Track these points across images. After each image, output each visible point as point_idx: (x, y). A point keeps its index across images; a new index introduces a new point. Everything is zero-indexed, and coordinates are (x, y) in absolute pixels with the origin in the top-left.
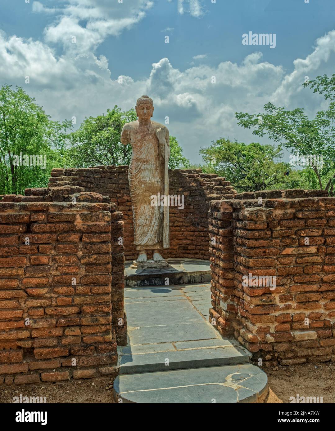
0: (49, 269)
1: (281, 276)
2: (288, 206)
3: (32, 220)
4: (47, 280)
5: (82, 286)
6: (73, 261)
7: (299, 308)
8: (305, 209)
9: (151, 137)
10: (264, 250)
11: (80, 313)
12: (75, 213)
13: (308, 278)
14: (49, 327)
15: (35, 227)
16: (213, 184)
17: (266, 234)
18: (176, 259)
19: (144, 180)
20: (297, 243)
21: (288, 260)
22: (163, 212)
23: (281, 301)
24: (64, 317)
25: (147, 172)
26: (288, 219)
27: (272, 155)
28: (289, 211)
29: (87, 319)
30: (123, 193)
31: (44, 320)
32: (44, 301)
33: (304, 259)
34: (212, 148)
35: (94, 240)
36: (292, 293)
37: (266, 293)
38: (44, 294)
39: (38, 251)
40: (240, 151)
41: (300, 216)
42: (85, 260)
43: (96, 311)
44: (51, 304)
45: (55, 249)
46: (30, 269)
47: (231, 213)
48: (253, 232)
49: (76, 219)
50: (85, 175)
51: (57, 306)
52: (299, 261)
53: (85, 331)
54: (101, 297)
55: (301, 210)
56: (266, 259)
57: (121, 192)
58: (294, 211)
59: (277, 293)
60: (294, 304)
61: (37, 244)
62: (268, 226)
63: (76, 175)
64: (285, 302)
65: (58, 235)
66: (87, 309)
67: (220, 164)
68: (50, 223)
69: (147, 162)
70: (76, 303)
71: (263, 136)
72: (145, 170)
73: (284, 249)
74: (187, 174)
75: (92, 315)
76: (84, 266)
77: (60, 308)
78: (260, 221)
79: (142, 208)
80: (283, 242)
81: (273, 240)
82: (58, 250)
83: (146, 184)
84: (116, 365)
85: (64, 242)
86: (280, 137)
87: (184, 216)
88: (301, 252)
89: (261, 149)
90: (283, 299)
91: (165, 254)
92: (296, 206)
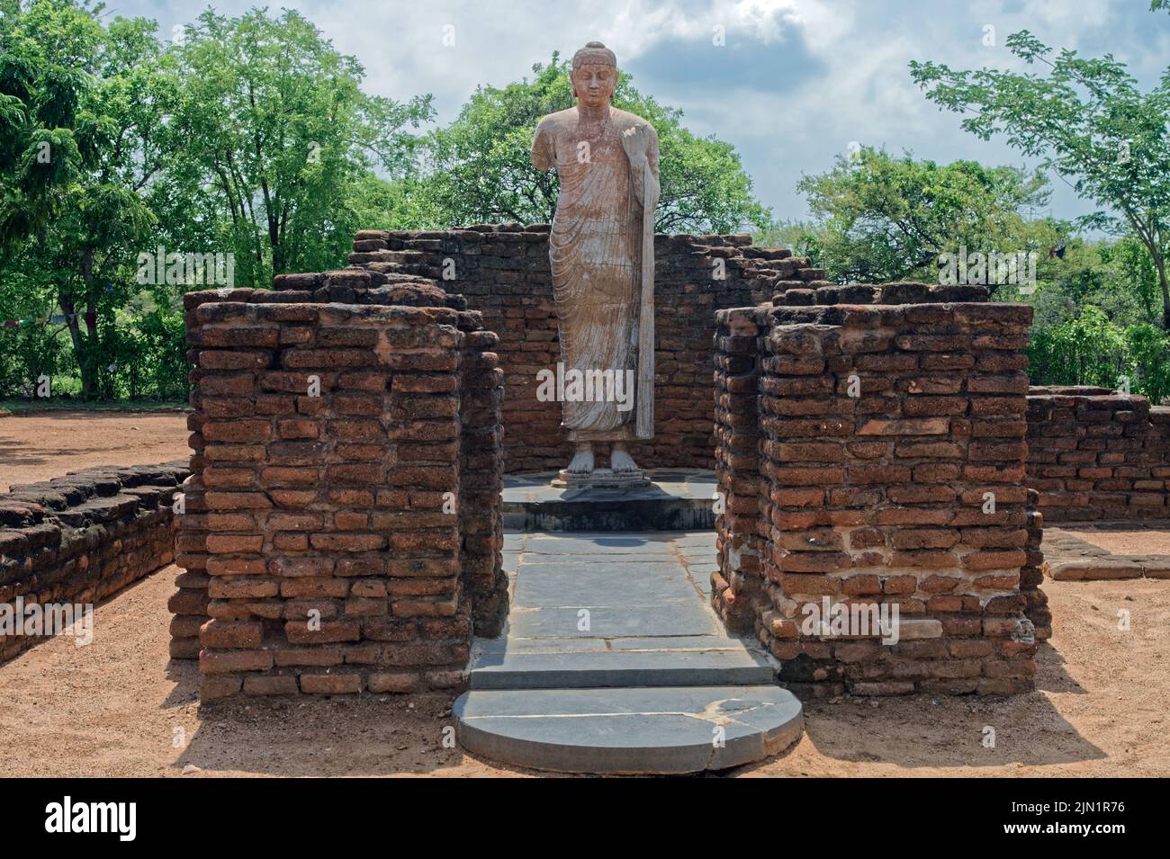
0: (320, 448)
1: (856, 486)
2: (878, 323)
3: (283, 341)
4: (314, 473)
5: (389, 490)
6: (371, 434)
7: (901, 565)
8: (921, 329)
9: (608, 151)
10: (816, 422)
11: (385, 549)
12: (376, 327)
13: (923, 494)
14: (319, 576)
15: (289, 357)
16: (774, 274)
17: (822, 386)
18: (676, 470)
19: (588, 261)
20: (899, 411)
21: (875, 449)
22: (638, 344)
23: (855, 545)
24: (351, 555)
25: (597, 241)
26: (876, 353)
27: (1017, 198)
28: (880, 333)
29: (400, 562)
30: (540, 296)
31: (307, 560)
32: (307, 519)
33: (914, 447)
34: (836, 174)
35: (418, 389)
36: (884, 528)
37: (821, 526)
38: (308, 504)
39: (297, 410)
40: (917, 186)
41: (907, 346)
42: (398, 432)
43: (421, 546)
44: (323, 527)
45: (332, 407)
46: (279, 448)
47: (754, 338)
48: (790, 381)
49: (377, 340)
50: (438, 248)
51: (337, 531)
52: (901, 452)
53: (396, 589)
54: (433, 515)
55: (910, 332)
56: (819, 445)
57: (534, 292)
58: (891, 333)
59: (846, 525)
60: (887, 554)
61: (294, 393)
62: (826, 368)
63: (415, 247)
64: (866, 547)
65: (339, 377)
66: (400, 540)
67: (859, 220)
68: (322, 348)
69: (598, 214)
70: (376, 526)
71: (992, 136)
72: (592, 235)
73: (866, 423)
74: (709, 248)
75: (412, 556)
76: (395, 446)
77: (342, 537)
78: (808, 354)
79: (583, 335)
80: (863, 406)
81: (839, 400)
82: (339, 409)
83: (594, 272)
84: (464, 669)
85: (351, 391)
86: (1044, 142)
87: (700, 358)
88: (908, 431)
89: (982, 179)
90: (858, 541)
91: (647, 457)
92: (897, 322)
